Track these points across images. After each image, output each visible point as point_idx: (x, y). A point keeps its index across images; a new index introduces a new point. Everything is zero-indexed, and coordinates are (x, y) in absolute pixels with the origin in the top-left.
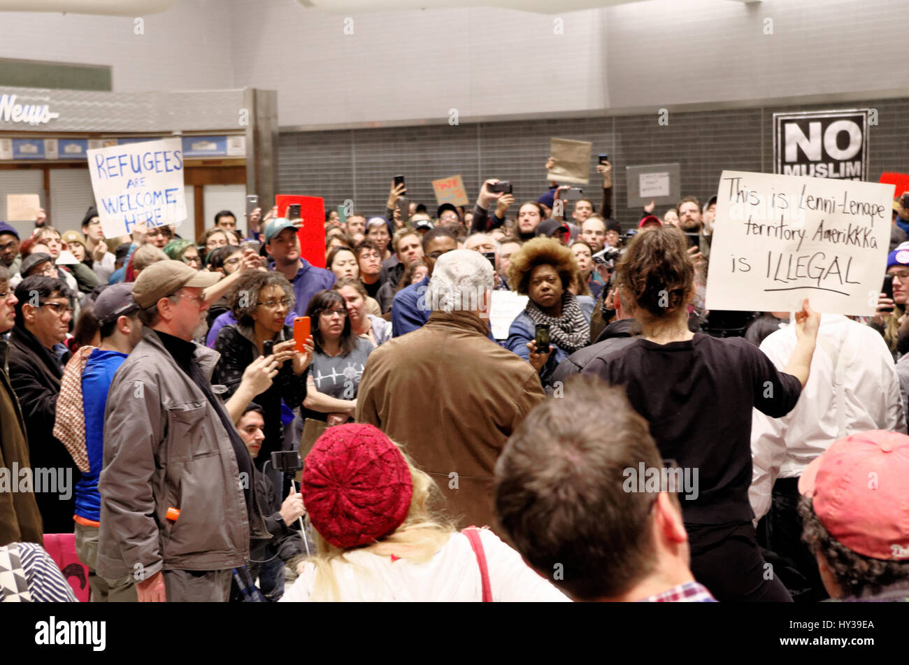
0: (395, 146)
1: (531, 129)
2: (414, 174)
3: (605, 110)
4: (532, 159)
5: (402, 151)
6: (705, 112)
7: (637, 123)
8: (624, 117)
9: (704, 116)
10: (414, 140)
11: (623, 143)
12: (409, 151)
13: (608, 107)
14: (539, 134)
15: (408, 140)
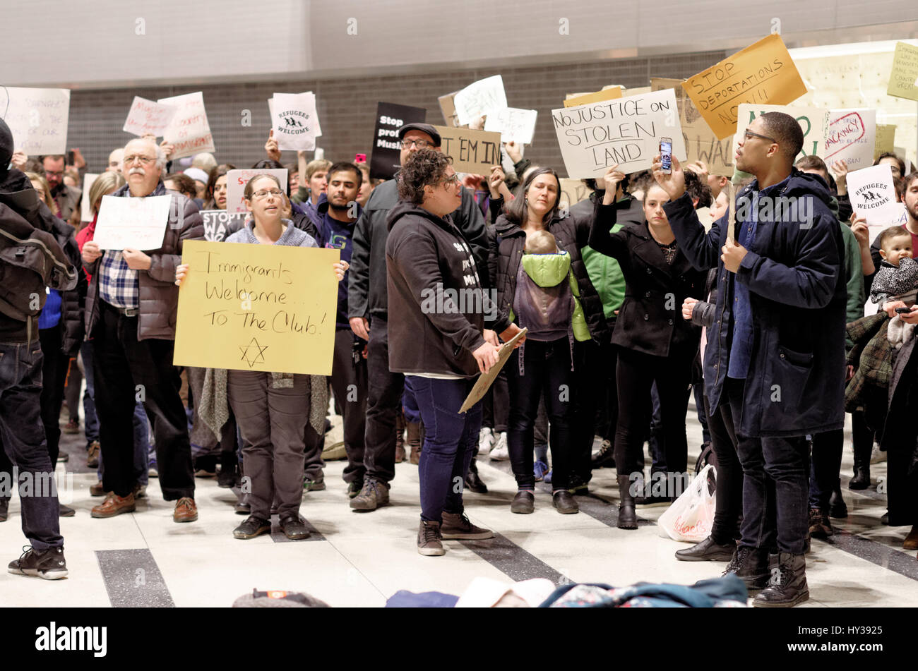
0: (78, 113)
1: (228, 94)
2: (98, 146)
3: (309, 72)
4: (229, 129)
5: (85, 119)
6: (414, 76)
7: (342, 89)
8: (331, 81)
9: (412, 81)
10: (99, 106)
11: (328, 112)
12: (92, 119)
13: (311, 68)
14: (236, 101)
15: (93, 106)
